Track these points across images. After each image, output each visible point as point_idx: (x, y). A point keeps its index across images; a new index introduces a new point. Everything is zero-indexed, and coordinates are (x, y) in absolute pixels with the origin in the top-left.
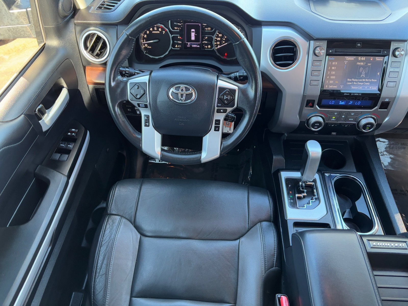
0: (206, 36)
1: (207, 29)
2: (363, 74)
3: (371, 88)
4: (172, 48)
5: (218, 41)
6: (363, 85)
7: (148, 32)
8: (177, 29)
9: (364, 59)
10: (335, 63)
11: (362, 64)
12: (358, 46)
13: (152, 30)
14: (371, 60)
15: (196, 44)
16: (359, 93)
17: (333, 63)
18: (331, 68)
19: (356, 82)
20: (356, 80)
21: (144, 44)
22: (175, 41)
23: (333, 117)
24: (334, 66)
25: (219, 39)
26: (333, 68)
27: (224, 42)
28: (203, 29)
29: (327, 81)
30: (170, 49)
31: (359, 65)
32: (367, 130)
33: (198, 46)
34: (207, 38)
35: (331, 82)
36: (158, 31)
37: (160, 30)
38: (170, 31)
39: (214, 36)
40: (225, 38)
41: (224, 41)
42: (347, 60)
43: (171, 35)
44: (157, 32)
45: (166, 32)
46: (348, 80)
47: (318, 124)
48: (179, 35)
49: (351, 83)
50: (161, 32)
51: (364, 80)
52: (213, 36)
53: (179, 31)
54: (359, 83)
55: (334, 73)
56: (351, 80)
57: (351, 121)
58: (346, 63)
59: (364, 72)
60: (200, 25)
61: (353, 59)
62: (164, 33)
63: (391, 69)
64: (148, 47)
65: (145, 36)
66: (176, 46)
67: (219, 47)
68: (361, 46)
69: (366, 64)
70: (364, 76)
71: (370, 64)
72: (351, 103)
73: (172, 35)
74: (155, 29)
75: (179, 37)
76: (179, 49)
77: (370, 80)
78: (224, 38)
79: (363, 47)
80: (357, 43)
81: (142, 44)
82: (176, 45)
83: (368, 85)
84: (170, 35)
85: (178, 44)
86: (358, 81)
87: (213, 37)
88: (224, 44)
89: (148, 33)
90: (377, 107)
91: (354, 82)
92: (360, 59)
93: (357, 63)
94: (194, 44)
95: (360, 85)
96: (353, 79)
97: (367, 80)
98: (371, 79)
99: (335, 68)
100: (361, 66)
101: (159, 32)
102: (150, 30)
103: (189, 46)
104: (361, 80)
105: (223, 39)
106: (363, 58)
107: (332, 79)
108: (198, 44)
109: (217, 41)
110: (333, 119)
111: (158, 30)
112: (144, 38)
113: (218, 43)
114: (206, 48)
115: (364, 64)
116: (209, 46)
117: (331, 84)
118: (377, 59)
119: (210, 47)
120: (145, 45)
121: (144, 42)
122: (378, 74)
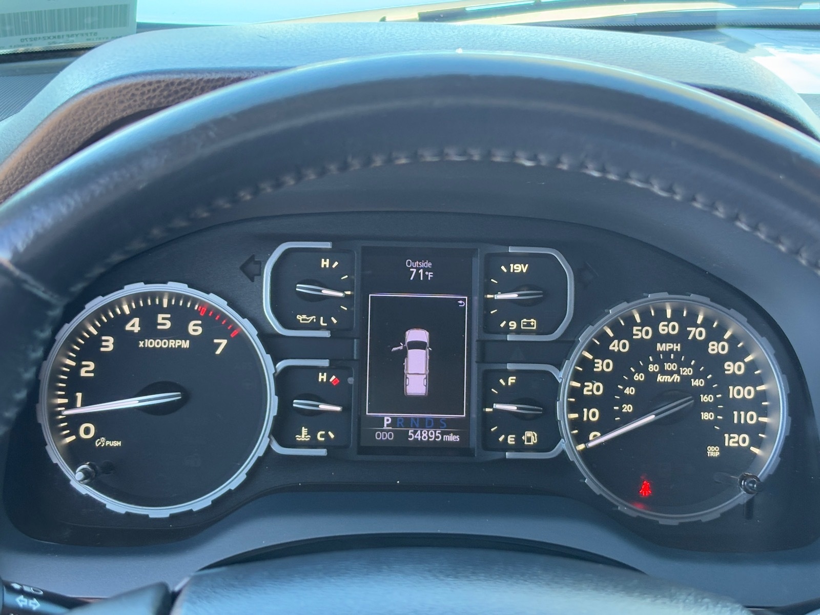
0: (510, 367)
1: (513, 325)
4: (277, 448)
5: (592, 401)
7: (109, 343)
8: (315, 326)
13: (137, 329)
15: (436, 424)
21: (75, 422)
22: (297, 404)
25: (593, 388)
27: (628, 408)
28: (489, 325)
30: (259, 451)
33: (452, 438)
34: (512, 380)
36: (185, 336)
37: (195, 328)
38: (267, 337)
39: (570, 365)
40: (636, 384)
41: (627, 399)
43: (275, 364)
44: (173, 343)
45: (239, 342)
48: (325, 363)
50: (203, 344)
52: (559, 366)
53: (326, 334)
60: (463, 301)
62: (218, 352)
64: (102, 442)
65: (88, 369)
66: (304, 435)
67: (596, 439)
73: (281, 365)
74: (164, 322)
75: (322, 377)
76: (323, 452)
78: (631, 383)
81: (54, 422)
82: (304, 431)
84: (266, 360)
85: (315, 420)
87: (559, 375)
88: (628, 419)
89: (111, 348)
94: (423, 424)
101: (186, 344)
102: (128, 327)
103: (385, 435)
105: (621, 392)
108: (447, 420)
109: (579, 401)
111: (179, 331)
112: (75, 383)
113: (592, 415)
114: (505, 447)
116: (528, 434)
119: (534, 441)
120: (75, 432)
121: (71, 405)
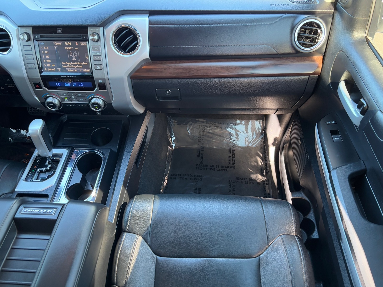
2: (74, 58)
3: (85, 71)
6: (77, 68)
9: (71, 44)
10: (47, 48)
11: (70, 48)
12: (59, 32)
14: (77, 44)
16: (74, 76)
17: (45, 47)
18: (44, 52)
19: (70, 65)
20: (70, 63)
23: (65, 98)
24: (46, 50)
26: (46, 52)
29: (45, 65)
31: (68, 49)
32: (97, 109)
35: (49, 65)
42: (56, 45)
46: (63, 63)
47: (52, 105)
49: (66, 66)
51: (76, 63)
54: (73, 66)
55: (48, 57)
56: (65, 63)
57: (82, 102)
58: (55, 47)
59: (74, 57)
61: (60, 44)
63: (93, 52)
68: (61, 32)
69: (74, 49)
70: (75, 60)
71: (76, 49)
72: (74, 84)
77: (82, 64)
79: (63, 33)
80: (58, 29)
83: (81, 68)
86: (72, 65)
90: (96, 89)
91: (68, 65)
92: (66, 44)
93: (66, 48)
95: (74, 68)
96: (67, 63)
97: (79, 63)
98: (82, 62)
99: (47, 52)
100: (69, 51)
104: (74, 63)
106: (69, 43)
107: (49, 63)
110: (66, 100)
115: (71, 48)
117: (49, 68)
118: (82, 44)
122: (87, 57)
